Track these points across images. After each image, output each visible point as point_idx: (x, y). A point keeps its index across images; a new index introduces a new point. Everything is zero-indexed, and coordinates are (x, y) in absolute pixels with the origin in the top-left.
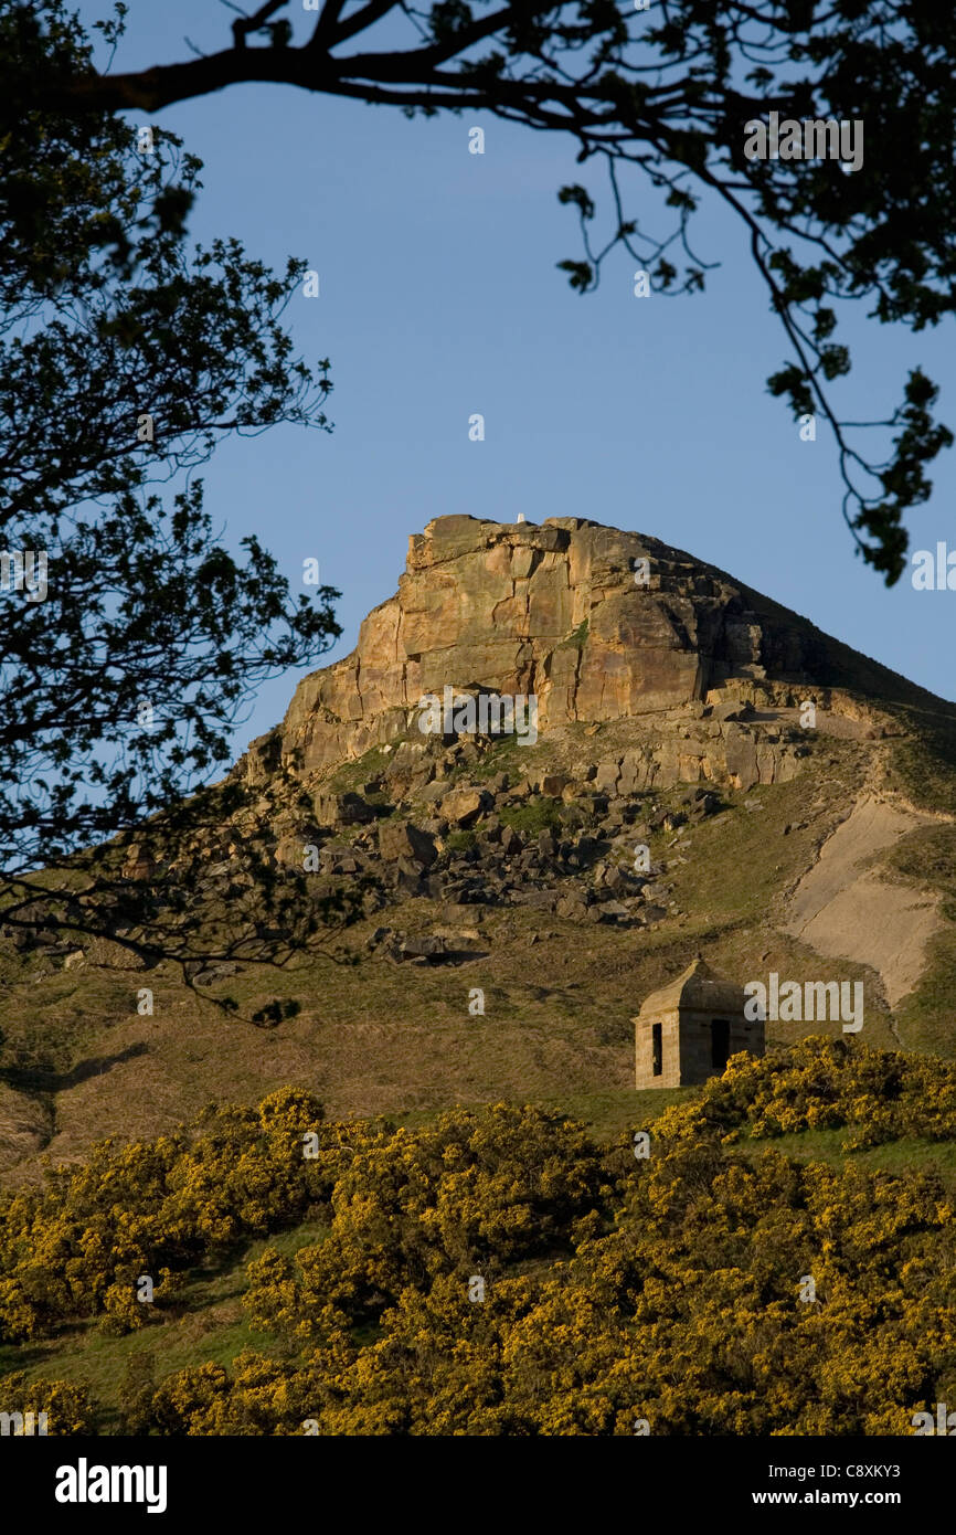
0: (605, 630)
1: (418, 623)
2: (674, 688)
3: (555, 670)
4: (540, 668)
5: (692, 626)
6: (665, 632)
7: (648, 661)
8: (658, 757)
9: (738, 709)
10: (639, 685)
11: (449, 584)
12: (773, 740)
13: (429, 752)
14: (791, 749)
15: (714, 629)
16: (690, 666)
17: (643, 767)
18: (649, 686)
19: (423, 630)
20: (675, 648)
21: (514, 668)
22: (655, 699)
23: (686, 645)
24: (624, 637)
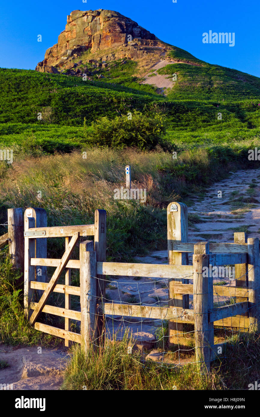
0: (106, 30)
1: (68, 34)
2: (121, 42)
3: (95, 40)
4: (92, 41)
5: (125, 27)
6: (118, 29)
7: (115, 36)
8: (116, 56)
9: (134, 44)
10: (113, 41)
11: (75, 25)
12: (141, 49)
13: (67, 59)
14: (145, 51)
15: (130, 29)
16: (124, 36)
17: (112, 58)
18: (115, 41)
19: (69, 35)
20: (121, 33)
21: (88, 42)
22: (116, 44)
23: (123, 32)
24: (110, 31)
